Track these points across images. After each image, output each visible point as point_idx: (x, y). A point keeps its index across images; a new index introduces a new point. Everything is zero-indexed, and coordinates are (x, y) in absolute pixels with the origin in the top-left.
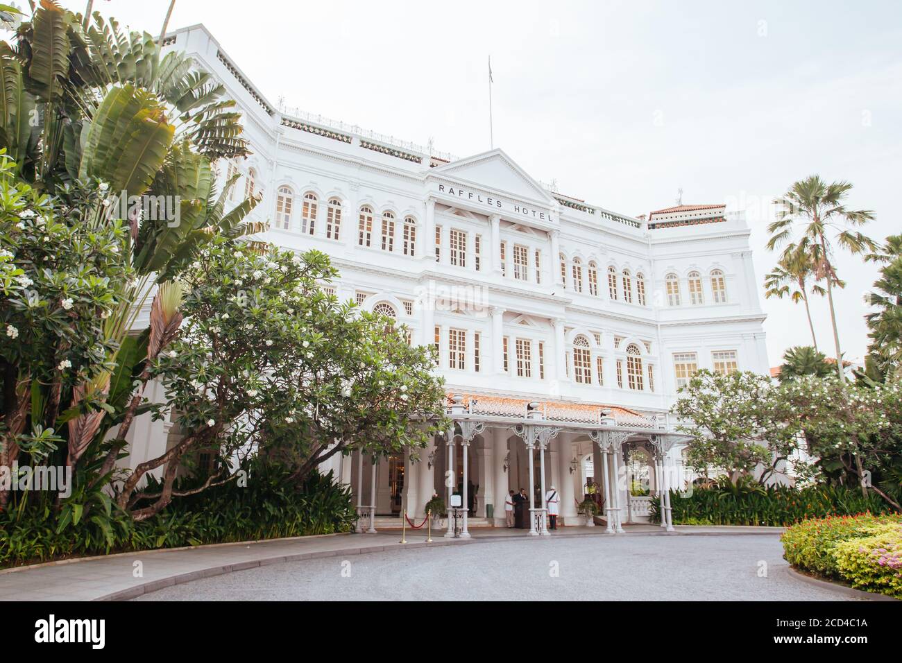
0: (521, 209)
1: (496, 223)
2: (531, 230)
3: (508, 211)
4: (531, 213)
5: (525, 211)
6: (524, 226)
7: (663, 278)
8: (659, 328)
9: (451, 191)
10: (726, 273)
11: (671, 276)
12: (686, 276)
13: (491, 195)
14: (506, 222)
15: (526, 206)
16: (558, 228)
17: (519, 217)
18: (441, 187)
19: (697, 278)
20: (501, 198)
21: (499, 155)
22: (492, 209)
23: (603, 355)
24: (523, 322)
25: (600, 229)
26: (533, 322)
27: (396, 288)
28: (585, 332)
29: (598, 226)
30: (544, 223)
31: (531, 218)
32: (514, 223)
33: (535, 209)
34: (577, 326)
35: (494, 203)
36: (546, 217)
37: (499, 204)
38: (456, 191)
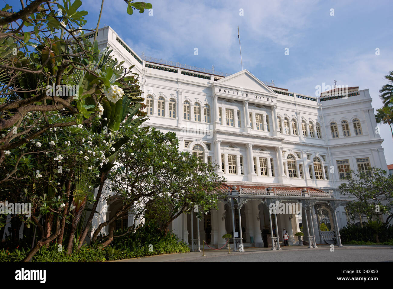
0: (258, 97)
1: (246, 105)
2: (263, 106)
3: (252, 98)
4: (262, 99)
5: (260, 98)
6: (260, 105)
7: (329, 124)
8: (329, 148)
9: (225, 91)
10: (360, 120)
11: (333, 123)
12: (340, 123)
14: (251, 104)
15: (260, 96)
16: (275, 105)
17: (258, 101)
18: (220, 90)
19: (346, 123)
20: (248, 93)
21: (246, 73)
22: (244, 98)
23: (302, 163)
24: (262, 150)
25: (296, 103)
26: (267, 150)
27: (203, 138)
28: (292, 152)
29: (295, 102)
30: (269, 103)
31: (263, 101)
32: (255, 104)
33: (264, 97)
34: (288, 150)
35: (245, 95)
36: (270, 100)
37: (247, 96)
38: (227, 91)
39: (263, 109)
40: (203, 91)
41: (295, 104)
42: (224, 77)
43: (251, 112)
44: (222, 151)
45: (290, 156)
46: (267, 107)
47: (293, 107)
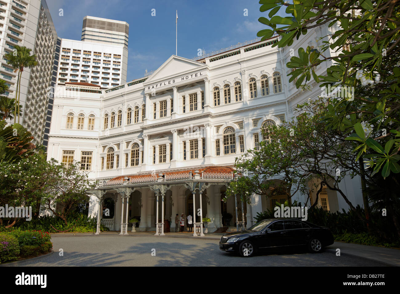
0: (185, 78)
1: (175, 91)
2: (197, 84)
3: (179, 82)
4: (190, 77)
5: (187, 78)
6: (193, 84)
8: (287, 103)
9: (153, 87)
13: (168, 79)
14: (180, 88)
15: (187, 75)
16: (205, 77)
17: (186, 82)
18: (149, 88)
20: (174, 78)
21: (174, 58)
23: (243, 133)
27: (138, 136)
28: (230, 124)
29: (238, 60)
30: (199, 78)
32: (187, 85)
33: (191, 74)
34: (225, 123)
35: (172, 82)
36: (199, 75)
37: (174, 81)
38: (155, 86)
39: (197, 86)
40: (141, 94)
41: (239, 63)
43: (183, 95)
44: (154, 144)
45: (229, 129)
46: (201, 83)
47: (237, 67)
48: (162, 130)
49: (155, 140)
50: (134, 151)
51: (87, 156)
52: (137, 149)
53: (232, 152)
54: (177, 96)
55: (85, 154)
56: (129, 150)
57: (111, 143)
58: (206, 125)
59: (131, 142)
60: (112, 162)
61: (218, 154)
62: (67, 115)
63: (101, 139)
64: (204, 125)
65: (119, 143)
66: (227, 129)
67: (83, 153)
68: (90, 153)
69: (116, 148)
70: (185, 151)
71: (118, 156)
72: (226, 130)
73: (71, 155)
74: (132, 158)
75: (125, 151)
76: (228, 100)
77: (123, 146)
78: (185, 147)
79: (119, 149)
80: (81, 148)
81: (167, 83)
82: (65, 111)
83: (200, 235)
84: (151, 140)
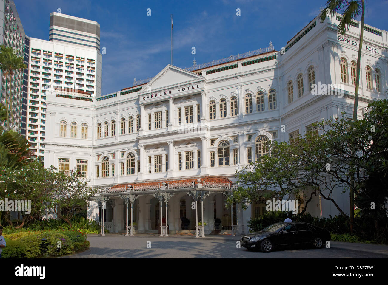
0: (181, 89)
1: (171, 102)
2: (192, 96)
3: (175, 93)
4: (186, 88)
5: (184, 89)
6: (189, 96)
7: (286, 86)
8: (281, 120)
9: (148, 97)
11: (290, 83)
12: (296, 79)
13: (164, 90)
14: (176, 100)
15: (184, 87)
16: (202, 90)
17: (182, 93)
18: (144, 98)
20: (169, 89)
21: (170, 68)
22: (168, 96)
23: (237, 147)
24: (189, 143)
25: (237, 75)
26: (193, 142)
27: (133, 146)
28: (226, 137)
29: (235, 74)
30: (196, 90)
31: (188, 91)
32: (183, 97)
33: (188, 86)
34: (220, 137)
35: (167, 93)
36: (195, 87)
37: (170, 93)
38: (150, 96)
40: (135, 103)
41: (236, 77)
42: (147, 83)
43: (179, 107)
44: (149, 154)
45: (223, 142)
46: (198, 96)
47: (235, 81)
48: (158, 141)
49: (151, 150)
50: (130, 160)
51: (82, 164)
52: (133, 158)
53: (226, 164)
54: (173, 108)
55: (80, 163)
56: (125, 159)
57: (106, 152)
58: (203, 137)
59: (126, 151)
60: (108, 170)
61: (213, 165)
62: (59, 122)
63: (95, 148)
64: (201, 138)
65: (113, 152)
66: (222, 142)
67: (79, 161)
68: (85, 161)
69: (110, 157)
70: (180, 162)
71: (113, 165)
72: (220, 143)
73: (67, 163)
74: (127, 167)
75: (120, 160)
76: (224, 114)
77: (118, 155)
78: (180, 158)
79: (114, 158)
80: (76, 156)
81: (162, 94)
82: (58, 118)
83: (201, 236)
84: (147, 151)
